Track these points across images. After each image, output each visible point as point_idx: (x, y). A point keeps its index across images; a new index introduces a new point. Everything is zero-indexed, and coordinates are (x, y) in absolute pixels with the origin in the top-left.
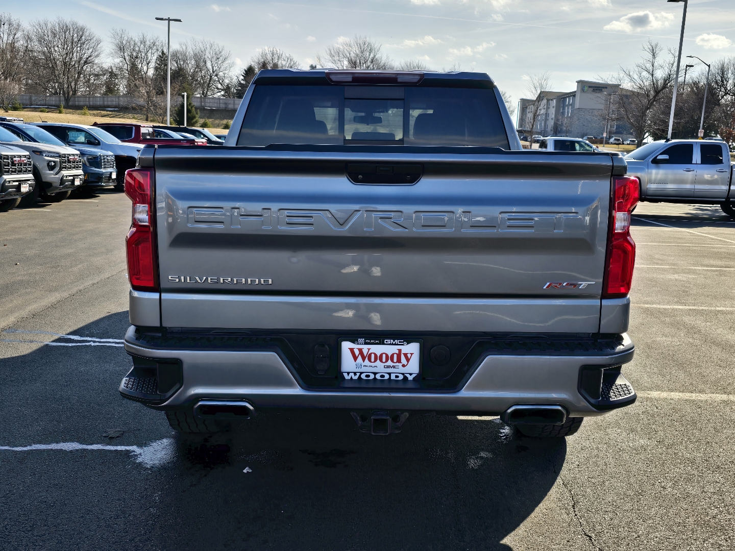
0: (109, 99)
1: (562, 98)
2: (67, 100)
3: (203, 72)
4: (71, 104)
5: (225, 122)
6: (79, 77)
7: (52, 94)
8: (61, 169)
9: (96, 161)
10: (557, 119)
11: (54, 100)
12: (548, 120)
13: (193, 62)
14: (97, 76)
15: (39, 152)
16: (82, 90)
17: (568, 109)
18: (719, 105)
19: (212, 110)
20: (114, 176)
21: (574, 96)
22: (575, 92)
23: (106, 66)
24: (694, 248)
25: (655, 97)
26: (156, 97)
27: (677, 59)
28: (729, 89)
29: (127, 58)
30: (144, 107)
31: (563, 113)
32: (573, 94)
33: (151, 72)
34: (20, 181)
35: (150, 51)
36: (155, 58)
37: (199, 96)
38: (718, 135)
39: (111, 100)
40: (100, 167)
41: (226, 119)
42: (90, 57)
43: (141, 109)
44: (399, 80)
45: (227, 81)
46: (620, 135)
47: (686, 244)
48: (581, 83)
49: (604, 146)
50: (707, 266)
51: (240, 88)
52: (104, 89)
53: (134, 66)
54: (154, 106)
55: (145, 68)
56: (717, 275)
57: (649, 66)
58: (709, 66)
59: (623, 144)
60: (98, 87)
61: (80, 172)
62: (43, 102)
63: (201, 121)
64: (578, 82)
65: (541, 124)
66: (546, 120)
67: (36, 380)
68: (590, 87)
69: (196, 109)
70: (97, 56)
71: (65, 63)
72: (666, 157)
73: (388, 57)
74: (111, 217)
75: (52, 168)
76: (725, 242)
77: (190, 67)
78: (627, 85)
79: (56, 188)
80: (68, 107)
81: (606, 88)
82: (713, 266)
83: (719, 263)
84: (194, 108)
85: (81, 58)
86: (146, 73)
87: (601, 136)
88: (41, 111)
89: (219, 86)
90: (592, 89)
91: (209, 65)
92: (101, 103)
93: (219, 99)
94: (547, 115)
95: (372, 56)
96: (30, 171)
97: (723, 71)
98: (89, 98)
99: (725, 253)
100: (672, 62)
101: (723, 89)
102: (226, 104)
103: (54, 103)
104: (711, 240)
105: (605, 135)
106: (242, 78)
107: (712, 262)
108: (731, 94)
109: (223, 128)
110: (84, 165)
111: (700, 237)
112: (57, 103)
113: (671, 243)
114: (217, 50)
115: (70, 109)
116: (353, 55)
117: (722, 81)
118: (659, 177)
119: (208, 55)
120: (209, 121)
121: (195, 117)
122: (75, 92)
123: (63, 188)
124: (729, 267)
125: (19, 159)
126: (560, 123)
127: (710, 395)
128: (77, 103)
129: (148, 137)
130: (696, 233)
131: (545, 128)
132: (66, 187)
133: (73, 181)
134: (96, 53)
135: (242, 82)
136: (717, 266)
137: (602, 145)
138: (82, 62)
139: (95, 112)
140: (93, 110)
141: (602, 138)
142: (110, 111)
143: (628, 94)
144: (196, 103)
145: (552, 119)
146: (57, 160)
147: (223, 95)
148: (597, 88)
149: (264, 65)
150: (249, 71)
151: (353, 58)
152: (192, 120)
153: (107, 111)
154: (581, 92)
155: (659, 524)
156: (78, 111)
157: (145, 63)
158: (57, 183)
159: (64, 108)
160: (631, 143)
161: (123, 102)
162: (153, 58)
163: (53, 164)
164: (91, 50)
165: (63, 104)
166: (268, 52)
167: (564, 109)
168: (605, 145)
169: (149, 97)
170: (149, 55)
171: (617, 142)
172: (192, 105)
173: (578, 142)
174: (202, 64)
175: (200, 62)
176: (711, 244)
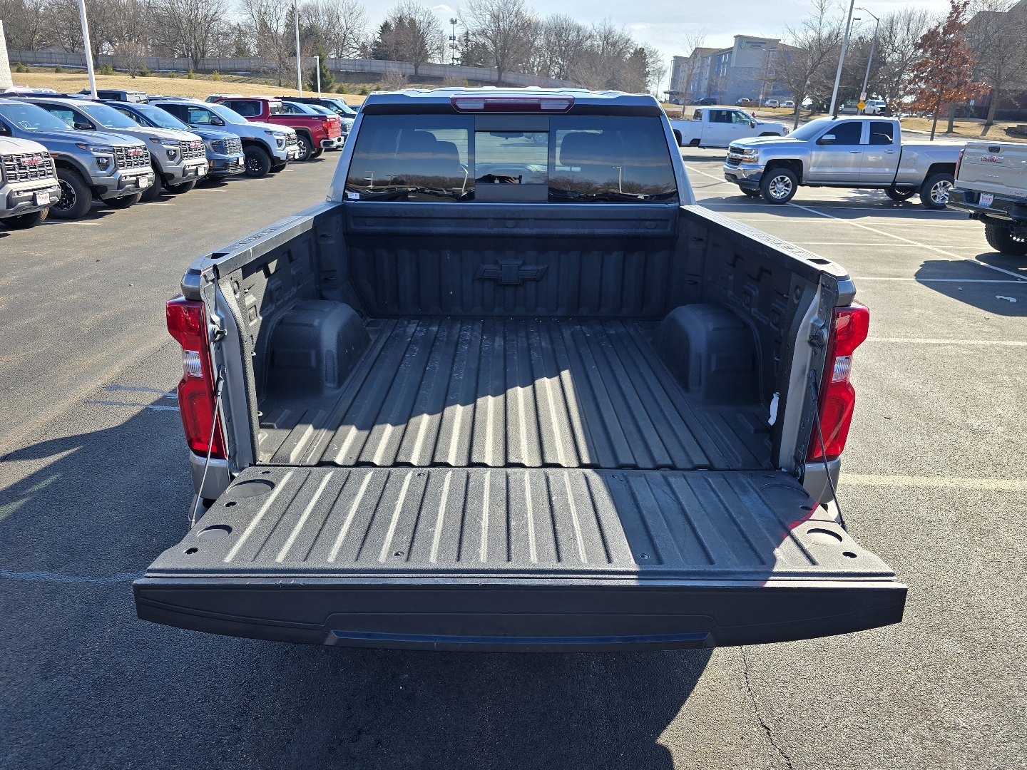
0: (240, 61)
1: (718, 54)
2: (196, 63)
3: (337, 29)
4: (199, 67)
5: (361, 86)
6: (206, 37)
7: (180, 57)
8: (182, 158)
9: (220, 146)
10: (711, 80)
11: (182, 63)
12: (702, 80)
13: (326, 18)
14: (226, 35)
15: (157, 140)
16: (212, 51)
17: (724, 67)
18: (884, 63)
19: (347, 73)
20: (241, 162)
21: (731, 53)
22: (732, 48)
23: (234, 24)
24: (860, 249)
25: (820, 59)
26: (289, 59)
27: (847, 14)
28: (896, 45)
29: (255, 14)
30: (276, 70)
31: (718, 73)
32: (730, 51)
33: (281, 30)
34: (137, 175)
35: (279, 6)
36: (285, 13)
37: (333, 57)
38: (880, 97)
39: (242, 63)
40: (226, 153)
41: (363, 83)
42: (216, 13)
43: (273, 73)
44: (543, 107)
45: (362, 40)
46: (776, 97)
47: (850, 242)
48: (739, 38)
49: (759, 110)
50: (875, 275)
51: (376, 47)
52: (234, 50)
53: (264, 24)
54: (287, 69)
55: (275, 25)
56: (886, 288)
57: (816, 23)
58: (878, 20)
59: (780, 106)
60: (227, 47)
61: (204, 160)
62: (171, 66)
63: (337, 86)
64: (736, 37)
65: (694, 85)
66: (700, 80)
67: (133, 465)
68: (748, 42)
69: (331, 71)
70: (223, 13)
71: (190, 21)
72: (832, 137)
73: (533, 11)
74: (238, 213)
75: (172, 158)
76: (891, 238)
77: (322, 23)
78: (788, 41)
79: (179, 179)
80: (197, 71)
81: (765, 43)
82: (881, 275)
83: (887, 270)
84: (328, 72)
85: (206, 16)
86: (276, 32)
87: (757, 98)
88: (170, 77)
89: (355, 45)
90: (750, 45)
91: (342, 20)
92: (232, 66)
93: (355, 60)
94: (701, 74)
95: (516, 9)
96: (147, 163)
97: (892, 23)
98: (219, 60)
99: (892, 254)
100: (841, 19)
101: (890, 47)
102: (362, 66)
103: (183, 67)
104: (876, 236)
105: (761, 98)
106: (379, 35)
107: (880, 269)
108: (898, 52)
109: (361, 94)
110: (208, 151)
111: (864, 232)
112: (186, 67)
113: (834, 241)
114: (350, 4)
115: (200, 73)
116: (495, 8)
117: (890, 37)
118: (820, 158)
119: (341, 11)
120: (345, 85)
121: (330, 82)
122: (203, 53)
123: (186, 179)
124: (898, 277)
125: (133, 150)
126: (714, 84)
127: (892, 477)
128: (206, 67)
129: (277, 113)
130: (859, 226)
131: (698, 90)
132: (190, 177)
133: (196, 171)
134: (222, 9)
135: (378, 40)
136: (886, 276)
137: (758, 108)
138: (208, 19)
139: (226, 76)
140: (223, 74)
141: (758, 100)
142: (242, 75)
143: (789, 50)
144: (329, 66)
145: (706, 79)
146: (177, 148)
147: (359, 55)
148: (756, 43)
149: (401, 20)
150: (385, 28)
151: (496, 12)
152: (328, 85)
153: (239, 75)
154: (738, 49)
155: (847, 702)
156: (208, 76)
157: (274, 20)
158: (179, 174)
159: (194, 72)
160: (788, 106)
161: (254, 65)
162: (283, 15)
163: (173, 153)
164: (216, 6)
165: (192, 67)
166: (404, 6)
167: (719, 67)
168: (761, 108)
169: (280, 59)
170: (279, 10)
171: (772, 104)
172: (327, 68)
173: (735, 112)
174: (335, 20)
175: (333, 17)
176: (876, 243)
